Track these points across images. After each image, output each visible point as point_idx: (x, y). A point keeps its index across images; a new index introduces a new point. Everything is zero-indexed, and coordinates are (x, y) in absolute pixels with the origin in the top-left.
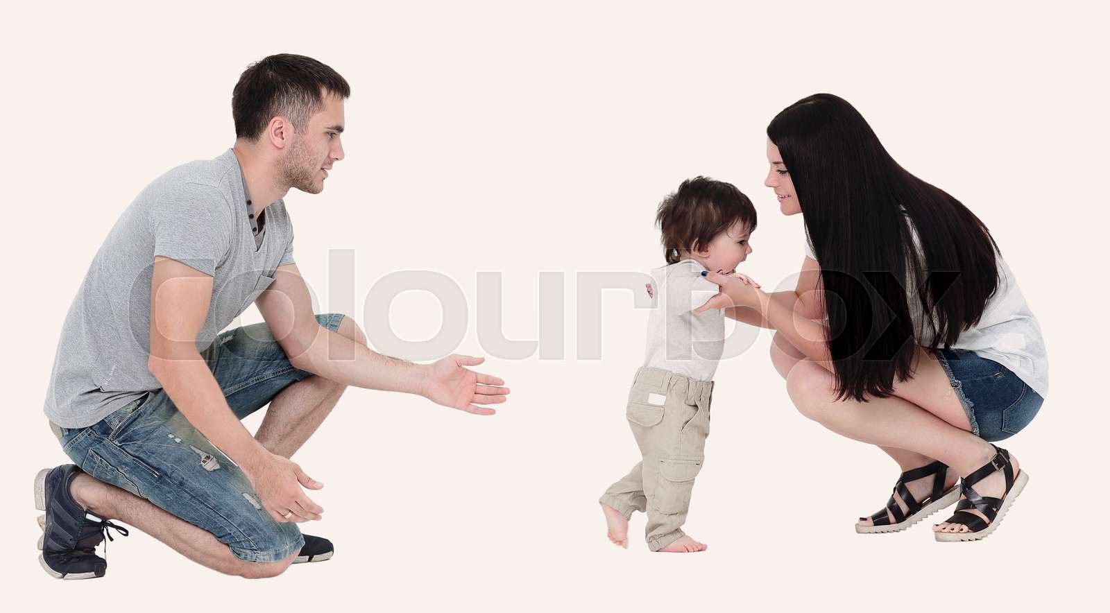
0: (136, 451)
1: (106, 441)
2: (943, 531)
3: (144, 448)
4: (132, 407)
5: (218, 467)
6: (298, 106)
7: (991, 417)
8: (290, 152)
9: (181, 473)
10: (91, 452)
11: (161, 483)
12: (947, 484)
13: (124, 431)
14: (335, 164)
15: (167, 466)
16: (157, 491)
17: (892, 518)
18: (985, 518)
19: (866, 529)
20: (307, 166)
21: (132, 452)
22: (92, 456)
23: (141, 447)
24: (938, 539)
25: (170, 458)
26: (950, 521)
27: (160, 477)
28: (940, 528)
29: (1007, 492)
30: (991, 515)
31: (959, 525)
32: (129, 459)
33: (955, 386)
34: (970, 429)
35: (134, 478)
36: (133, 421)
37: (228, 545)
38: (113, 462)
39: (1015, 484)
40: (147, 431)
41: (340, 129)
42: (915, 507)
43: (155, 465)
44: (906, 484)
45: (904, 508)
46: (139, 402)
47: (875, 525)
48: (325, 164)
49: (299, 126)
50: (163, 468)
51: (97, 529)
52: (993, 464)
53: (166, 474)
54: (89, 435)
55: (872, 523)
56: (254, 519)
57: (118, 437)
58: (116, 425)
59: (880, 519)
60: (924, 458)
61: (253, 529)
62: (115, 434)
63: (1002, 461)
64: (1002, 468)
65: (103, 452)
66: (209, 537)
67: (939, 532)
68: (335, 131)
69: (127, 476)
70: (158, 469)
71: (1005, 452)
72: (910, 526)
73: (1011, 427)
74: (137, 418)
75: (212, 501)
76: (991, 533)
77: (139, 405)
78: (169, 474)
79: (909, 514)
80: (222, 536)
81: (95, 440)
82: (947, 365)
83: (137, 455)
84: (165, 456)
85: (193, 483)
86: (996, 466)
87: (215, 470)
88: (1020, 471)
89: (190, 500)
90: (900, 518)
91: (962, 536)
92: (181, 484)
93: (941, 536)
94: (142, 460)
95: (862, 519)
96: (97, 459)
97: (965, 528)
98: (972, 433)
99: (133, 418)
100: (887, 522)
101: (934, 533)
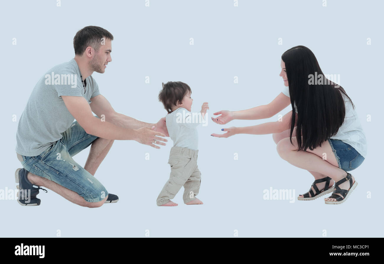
0: (50, 165)
1: (40, 162)
2: (328, 200)
3: (53, 164)
4: (48, 150)
5: (78, 169)
6: (96, 43)
7: (346, 163)
8: (93, 59)
9: (66, 172)
10: (34, 166)
11: (59, 176)
12: (330, 185)
13: (46, 158)
14: (109, 63)
15: (61, 170)
16: (58, 179)
17: (310, 195)
18: (342, 197)
19: (301, 199)
20: (99, 63)
21: (49, 165)
22: (34, 167)
23: (52, 163)
24: (326, 203)
25: (62, 167)
26: (330, 197)
27: (59, 174)
28: (327, 199)
29: (350, 188)
30: (345, 196)
31: (333, 199)
32: (48, 168)
33: (334, 151)
34: (338, 166)
35: (49, 174)
36: (49, 155)
37: (83, 197)
38: (42, 169)
39: (353, 185)
40: (54, 158)
41: (110, 51)
42: (319, 192)
43: (57, 169)
44: (316, 184)
45: (315, 192)
46: (50, 148)
47: (304, 197)
48: (105, 63)
49: (96, 50)
50: (60, 170)
51: (37, 190)
52: (346, 178)
53: (61, 173)
54: (34, 160)
55: (303, 197)
56: (91, 188)
57: (44, 160)
58: (43, 156)
59: (306, 196)
60: (323, 175)
61: (91, 191)
62: (43, 159)
63: (349, 178)
64: (349, 180)
65: (38, 165)
66: (76, 195)
67: (326, 201)
68: (108, 52)
69: (47, 173)
70: (58, 171)
71: (350, 175)
72: (316, 198)
73: (352, 167)
74: (50, 154)
75: (77, 182)
76: (344, 202)
77: (50, 149)
78: (62, 172)
79: (316, 194)
80: (80, 194)
81: (35, 162)
82: (332, 144)
83: (51, 166)
84: (60, 166)
85: (70, 176)
86: (347, 179)
87: (77, 171)
88: (355, 181)
89: (70, 182)
90: (313, 195)
91: (334, 202)
92: (66, 176)
93: (327, 202)
94: (52, 168)
95: (300, 195)
96: (36, 168)
97: (335, 200)
98: (339, 167)
99: (49, 153)
100: (309, 197)
101: (324, 201)
